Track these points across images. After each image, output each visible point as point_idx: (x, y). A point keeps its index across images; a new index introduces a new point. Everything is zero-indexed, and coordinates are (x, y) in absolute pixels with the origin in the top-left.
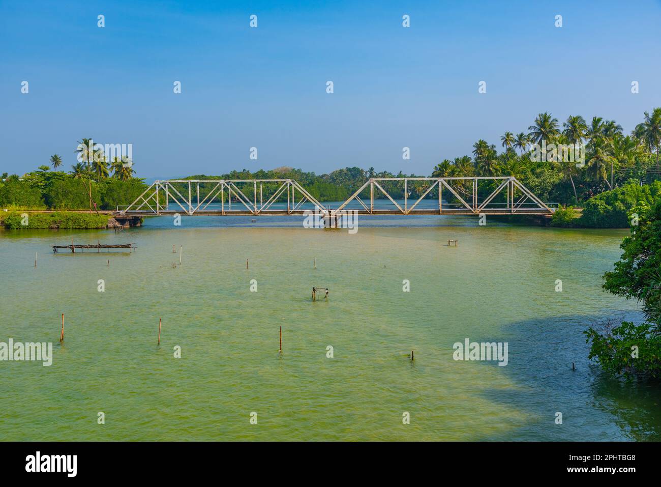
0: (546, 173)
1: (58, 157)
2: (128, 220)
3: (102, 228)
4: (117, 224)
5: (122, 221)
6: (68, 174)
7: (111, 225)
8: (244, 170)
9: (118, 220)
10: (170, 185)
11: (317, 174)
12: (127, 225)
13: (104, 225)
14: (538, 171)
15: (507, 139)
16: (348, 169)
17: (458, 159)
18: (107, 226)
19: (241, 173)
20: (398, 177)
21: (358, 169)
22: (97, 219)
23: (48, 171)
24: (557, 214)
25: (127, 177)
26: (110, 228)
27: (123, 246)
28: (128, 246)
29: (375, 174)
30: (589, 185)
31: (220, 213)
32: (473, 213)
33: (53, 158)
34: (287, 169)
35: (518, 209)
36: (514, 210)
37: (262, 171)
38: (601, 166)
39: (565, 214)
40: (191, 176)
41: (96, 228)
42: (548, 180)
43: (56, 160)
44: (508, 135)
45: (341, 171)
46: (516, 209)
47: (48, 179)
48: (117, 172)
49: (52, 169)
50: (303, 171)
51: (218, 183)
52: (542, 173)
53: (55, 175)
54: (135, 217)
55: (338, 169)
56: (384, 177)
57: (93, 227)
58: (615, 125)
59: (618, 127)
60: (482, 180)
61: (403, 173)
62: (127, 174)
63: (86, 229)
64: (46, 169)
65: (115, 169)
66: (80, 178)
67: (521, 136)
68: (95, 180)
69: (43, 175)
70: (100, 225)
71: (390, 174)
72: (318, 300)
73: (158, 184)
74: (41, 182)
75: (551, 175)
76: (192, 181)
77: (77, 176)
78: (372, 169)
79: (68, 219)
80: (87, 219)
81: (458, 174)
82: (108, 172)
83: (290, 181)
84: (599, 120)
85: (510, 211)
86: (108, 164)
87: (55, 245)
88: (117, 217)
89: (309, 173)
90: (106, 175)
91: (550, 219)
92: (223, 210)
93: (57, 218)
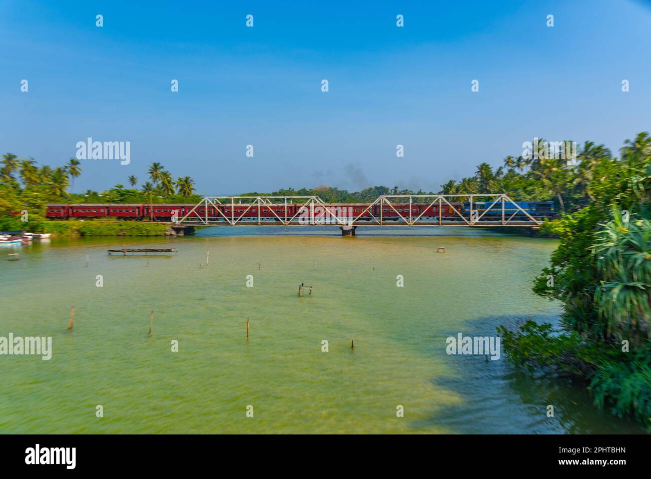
0: (537, 191)
1: (135, 177)
2: (182, 229)
3: (161, 236)
4: (173, 232)
5: (178, 230)
6: (140, 191)
7: (168, 233)
8: (290, 189)
9: (174, 229)
10: (218, 201)
11: (350, 192)
12: (182, 234)
13: (162, 233)
14: (529, 188)
15: (508, 161)
16: (376, 188)
17: (465, 179)
18: (165, 234)
19: (287, 191)
20: (417, 194)
21: (384, 188)
22: (157, 228)
23: (123, 189)
24: (544, 226)
25: (188, 194)
26: (168, 235)
27: (167, 251)
28: (169, 250)
29: (398, 192)
30: (576, 201)
31: (257, 223)
32: (468, 224)
33: (131, 178)
34: (325, 187)
35: (508, 221)
36: (505, 223)
37: (304, 190)
38: (586, 185)
39: (551, 226)
40: (246, 193)
41: (156, 236)
42: (538, 197)
43: (133, 180)
44: (509, 158)
45: (370, 189)
46: (506, 222)
47: (122, 195)
48: (181, 190)
49: (128, 186)
50: (338, 189)
51: (256, 199)
52: (533, 190)
53: (128, 192)
54: (188, 226)
55: (368, 188)
56: (406, 195)
57: (153, 234)
58: (604, 148)
59: (606, 150)
60: (484, 196)
61: (422, 191)
62: (189, 191)
63: (148, 236)
64: (121, 187)
65: (179, 188)
66: (149, 194)
67: (520, 159)
68: (163, 196)
69: (119, 192)
70: (159, 233)
71: (411, 191)
72: (303, 296)
73: (208, 201)
74: (117, 198)
75: (541, 192)
76: (235, 197)
77: (147, 193)
78: (396, 188)
79: (133, 228)
80: (149, 228)
81: (461, 192)
82: (174, 189)
83: (314, 197)
84: (591, 144)
85: (501, 224)
86: (174, 183)
87: (110, 249)
88: (174, 226)
89: (343, 191)
90: (173, 192)
91: (537, 231)
92: (259, 222)
93: (124, 227)
